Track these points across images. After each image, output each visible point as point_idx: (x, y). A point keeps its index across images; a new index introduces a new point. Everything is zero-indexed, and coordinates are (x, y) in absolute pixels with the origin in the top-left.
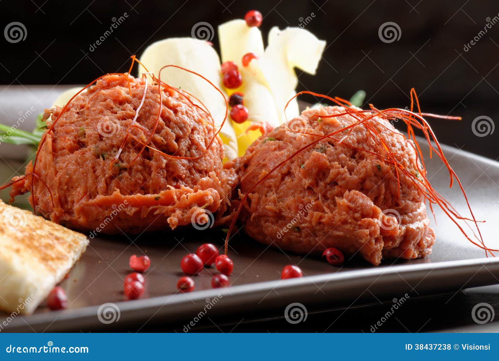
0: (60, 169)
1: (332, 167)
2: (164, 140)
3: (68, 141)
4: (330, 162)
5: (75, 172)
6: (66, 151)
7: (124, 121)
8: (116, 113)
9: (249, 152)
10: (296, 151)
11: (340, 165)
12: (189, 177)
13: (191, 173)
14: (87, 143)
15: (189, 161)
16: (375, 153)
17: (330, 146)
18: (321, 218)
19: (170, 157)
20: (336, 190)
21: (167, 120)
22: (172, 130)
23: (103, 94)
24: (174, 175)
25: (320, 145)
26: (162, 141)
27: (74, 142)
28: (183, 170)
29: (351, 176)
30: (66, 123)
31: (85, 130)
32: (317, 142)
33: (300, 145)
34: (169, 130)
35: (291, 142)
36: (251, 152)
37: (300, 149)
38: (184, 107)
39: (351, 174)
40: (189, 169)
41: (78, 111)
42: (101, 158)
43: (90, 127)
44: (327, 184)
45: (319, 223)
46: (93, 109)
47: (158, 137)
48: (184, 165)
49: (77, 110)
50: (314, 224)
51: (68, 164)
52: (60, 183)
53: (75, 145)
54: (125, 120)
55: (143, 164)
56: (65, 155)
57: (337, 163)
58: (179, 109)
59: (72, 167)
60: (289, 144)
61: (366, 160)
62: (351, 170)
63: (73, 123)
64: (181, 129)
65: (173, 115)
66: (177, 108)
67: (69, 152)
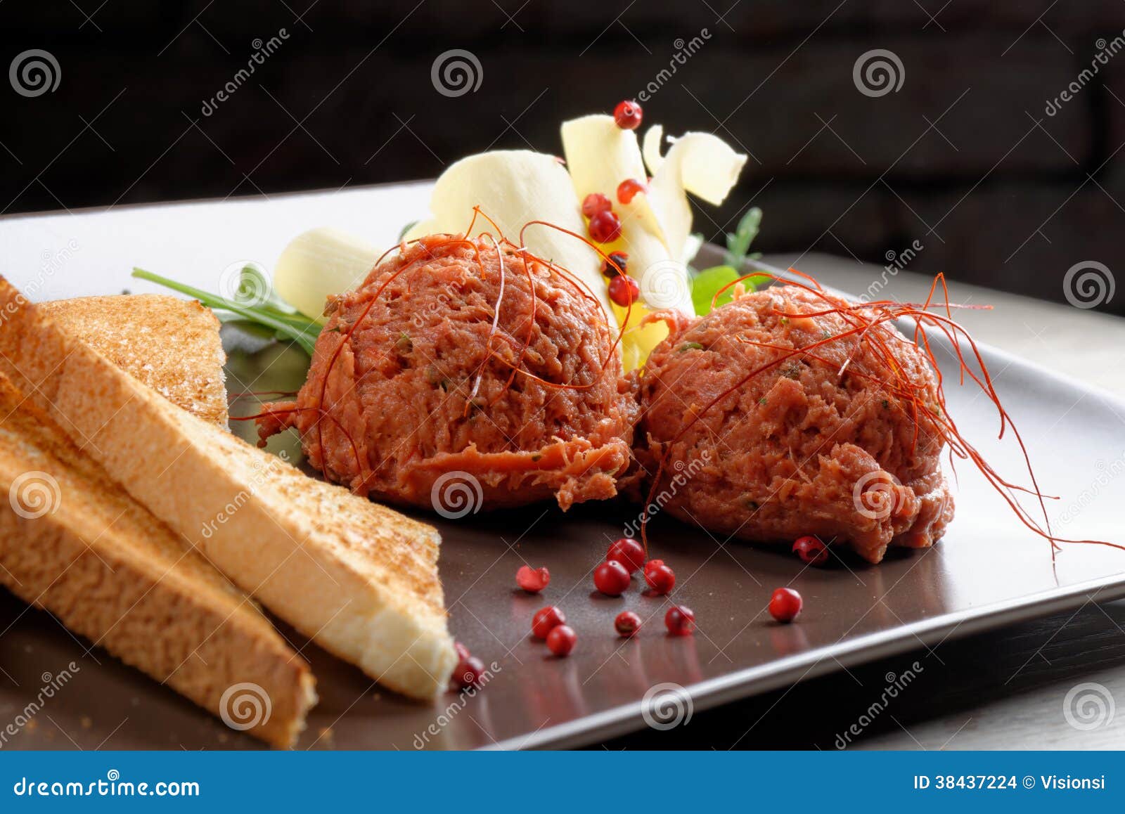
0: (368, 404)
1: (811, 403)
2: (541, 358)
3: (382, 358)
4: (807, 395)
5: (396, 410)
6: (379, 374)
7: (474, 325)
8: (458, 309)
9: (654, 366)
10: (747, 373)
11: (824, 401)
12: (577, 418)
13: (581, 411)
14: (415, 361)
15: (578, 391)
16: (878, 379)
17: (806, 366)
18: (795, 489)
19: (550, 386)
20: (817, 441)
21: (544, 322)
22: (552, 339)
23: (430, 273)
24: (557, 416)
25: (788, 364)
26: (539, 359)
27: (392, 359)
28: (570, 406)
29: (842, 419)
30: (372, 324)
31: (411, 339)
32: (783, 360)
33: (753, 362)
34: (549, 340)
35: (735, 356)
36: (659, 363)
37: (753, 370)
38: (566, 299)
39: (841, 416)
40: (578, 405)
41: (390, 301)
42: (441, 389)
43: (418, 334)
44: (801, 431)
45: (791, 496)
46: (417, 299)
47: (531, 352)
48: (570, 399)
49: (387, 300)
50: (782, 497)
51: (383, 397)
52: (369, 428)
53: (394, 363)
54: (477, 322)
55: (509, 399)
56: (377, 381)
57: (818, 397)
58: (559, 301)
59: (391, 403)
60: (732, 359)
61: (865, 392)
62: (841, 409)
63: (384, 324)
64: (566, 337)
65: (553, 313)
66: (556, 301)
67: (384, 377)
